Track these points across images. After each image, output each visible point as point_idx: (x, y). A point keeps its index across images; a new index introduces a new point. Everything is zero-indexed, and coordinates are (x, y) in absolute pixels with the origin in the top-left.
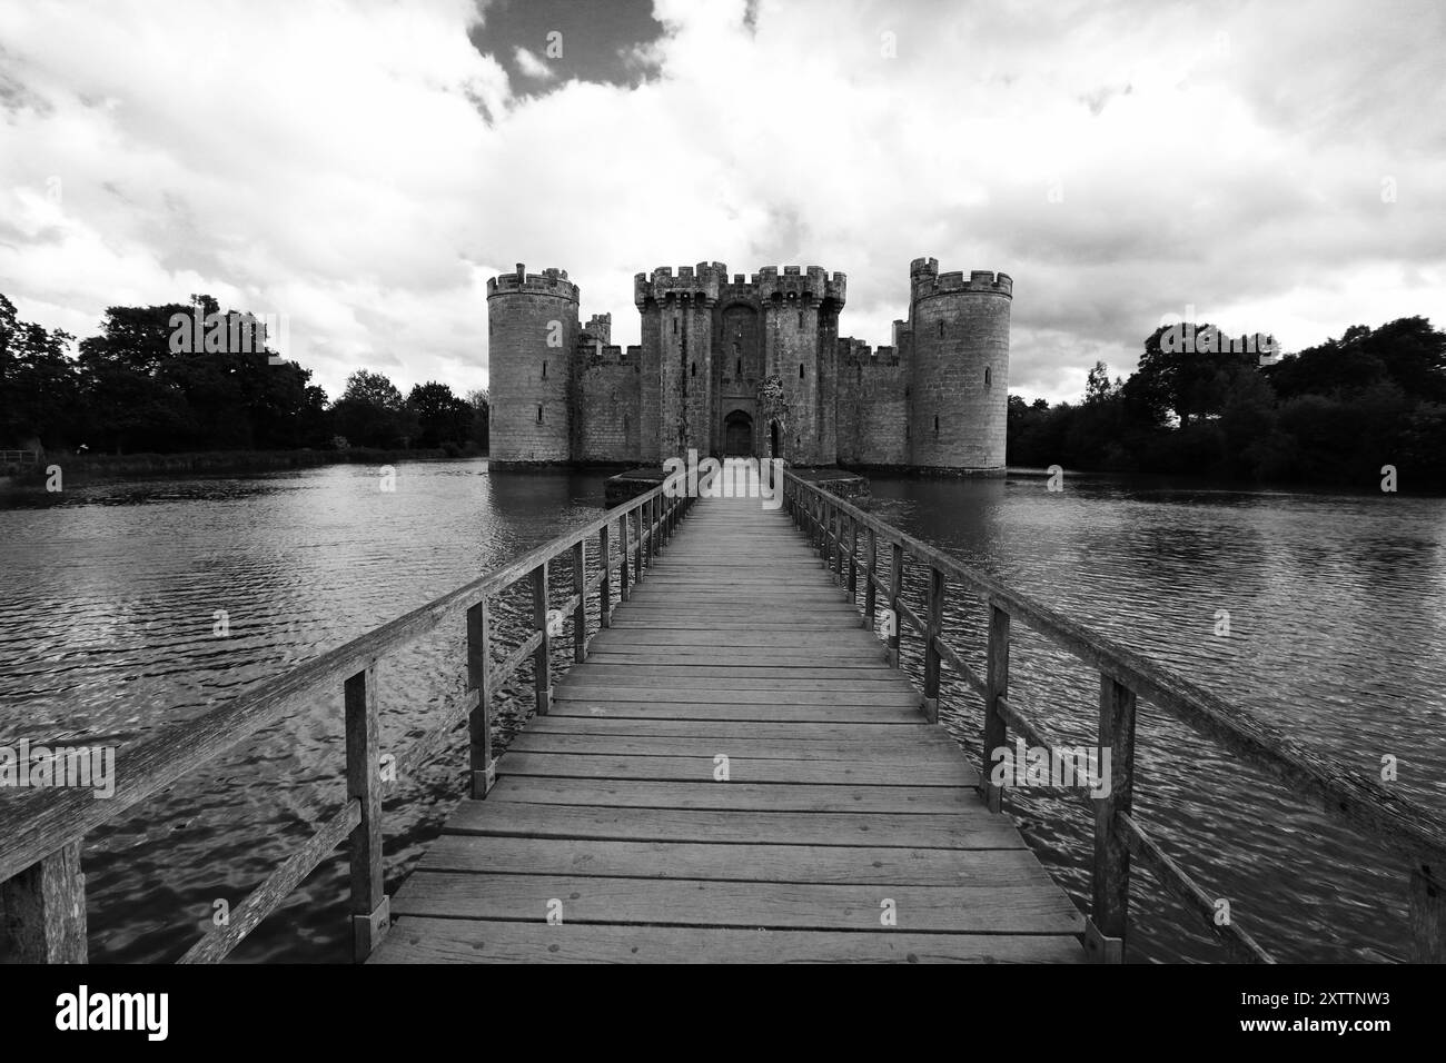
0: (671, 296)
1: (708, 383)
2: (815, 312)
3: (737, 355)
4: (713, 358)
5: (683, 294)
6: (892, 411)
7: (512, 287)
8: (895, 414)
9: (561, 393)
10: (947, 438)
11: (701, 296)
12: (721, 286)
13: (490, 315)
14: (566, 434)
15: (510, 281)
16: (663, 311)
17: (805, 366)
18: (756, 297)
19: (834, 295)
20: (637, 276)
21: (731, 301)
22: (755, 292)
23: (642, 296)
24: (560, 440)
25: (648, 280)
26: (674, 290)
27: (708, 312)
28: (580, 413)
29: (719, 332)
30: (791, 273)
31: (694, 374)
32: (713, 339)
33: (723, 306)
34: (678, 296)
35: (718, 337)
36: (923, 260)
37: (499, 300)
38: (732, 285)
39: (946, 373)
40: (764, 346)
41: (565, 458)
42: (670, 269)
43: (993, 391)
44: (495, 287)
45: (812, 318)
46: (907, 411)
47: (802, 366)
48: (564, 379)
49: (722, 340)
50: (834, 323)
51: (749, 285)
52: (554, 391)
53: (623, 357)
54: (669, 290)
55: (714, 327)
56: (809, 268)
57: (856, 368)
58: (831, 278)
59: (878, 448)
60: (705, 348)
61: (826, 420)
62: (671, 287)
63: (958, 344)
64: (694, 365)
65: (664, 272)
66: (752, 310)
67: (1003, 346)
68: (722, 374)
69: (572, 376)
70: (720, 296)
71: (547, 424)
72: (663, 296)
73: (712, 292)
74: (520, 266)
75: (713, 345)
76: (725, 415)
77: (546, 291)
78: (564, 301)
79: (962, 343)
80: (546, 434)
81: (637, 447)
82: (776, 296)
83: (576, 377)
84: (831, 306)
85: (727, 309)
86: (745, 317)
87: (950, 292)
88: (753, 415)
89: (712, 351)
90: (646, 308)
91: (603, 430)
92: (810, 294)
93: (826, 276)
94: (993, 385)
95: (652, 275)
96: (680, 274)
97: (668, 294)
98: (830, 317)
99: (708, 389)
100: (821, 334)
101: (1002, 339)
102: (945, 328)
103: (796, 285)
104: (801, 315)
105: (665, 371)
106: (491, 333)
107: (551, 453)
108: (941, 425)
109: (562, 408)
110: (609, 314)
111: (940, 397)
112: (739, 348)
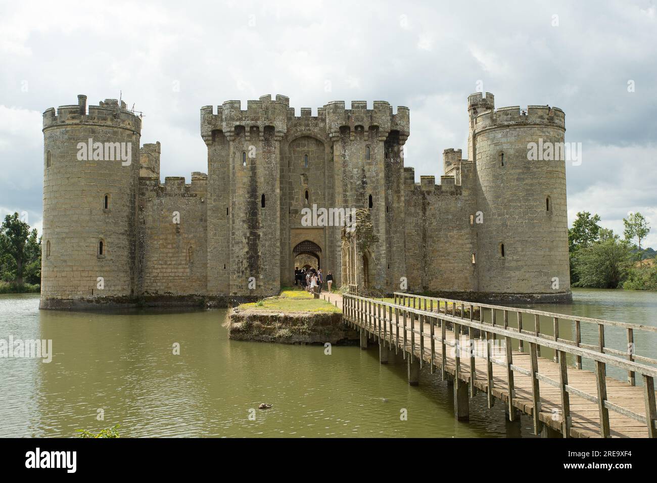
0: (240, 129)
1: (278, 214)
2: (382, 144)
3: (305, 186)
4: (281, 189)
5: (252, 127)
6: (458, 239)
7: (73, 118)
8: (460, 242)
9: (123, 226)
10: (513, 264)
11: (270, 129)
12: (289, 119)
13: (47, 146)
14: (127, 268)
15: (71, 112)
16: (231, 143)
17: (374, 197)
18: (323, 130)
19: (398, 128)
20: (203, 109)
21: (299, 134)
22: (322, 125)
23: (209, 128)
24: (122, 275)
25: (215, 112)
26: (243, 123)
27: (277, 144)
28: (141, 246)
29: (286, 165)
30: (358, 107)
31: (263, 206)
32: (282, 171)
33: (290, 138)
34: (248, 129)
35: (286, 168)
36: (481, 94)
37: (58, 132)
38: (299, 118)
39: (510, 201)
40: (332, 177)
41: (127, 293)
42: (239, 102)
43: (555, 218)
44: (54, 119)
45: (379, 150)
46: (472, 239)
47: (370, 197)
48: (126, 211)
49: (290, 171)
50: (397, 154)
51: (315, 118)
52: (116, 223)
53: (187, 189)
54: (238, 123)
55: (282, 159)
56: (375, 103)
57: (420, 197)
58: (395, 112)
59: (445, 276)
60: (274, 179)
61: (394, 249)
62: (240, 119)
63: (519, 174)
64: (263, 196)
65: (234, 105)
66: (319, 142)
67: (561, 175)
68: (290, 204)
69: (133, 208)
70: (288, 129)
71: (109, 258)
72: (233, 129)
73: (280, 125)
74: (82, 98)
75: (282, 177)
76: (294, 245)
77: (109, 123)
78: (128, 132)
79: (523, 173)
80: (108, 268)
81: (204, 280)
82: (344, 129)
83: (137, 209)
84: (396, 138)
85: (294, 141)
86: (312, 147)
87: (508, 126)
88: (322, 246)
89: (281, 183)
90: (214, 140)
91: (166, 264)
92: (377, 127)
93: (391, 110)
94: (555, 213)
95: (220, 108)
96: (249, 107)
97: (237, 127)
98: (396, 149)
99: (278, 220)
100: (388, 166)
101: (559, 169)
102: (505, 159)
103: (363, 119)
104: (368, 146)
105: (234, 203)
106: (48, 163)
107: (113, 288)
108: (506, 252)
109: (124, 241)
110: (158, 143)
111: (504, 225)
112: (306, 179)
